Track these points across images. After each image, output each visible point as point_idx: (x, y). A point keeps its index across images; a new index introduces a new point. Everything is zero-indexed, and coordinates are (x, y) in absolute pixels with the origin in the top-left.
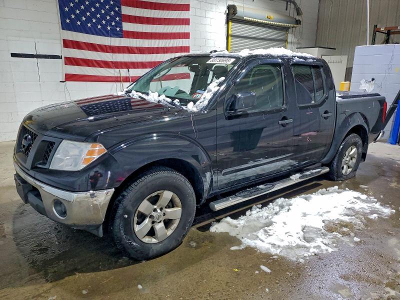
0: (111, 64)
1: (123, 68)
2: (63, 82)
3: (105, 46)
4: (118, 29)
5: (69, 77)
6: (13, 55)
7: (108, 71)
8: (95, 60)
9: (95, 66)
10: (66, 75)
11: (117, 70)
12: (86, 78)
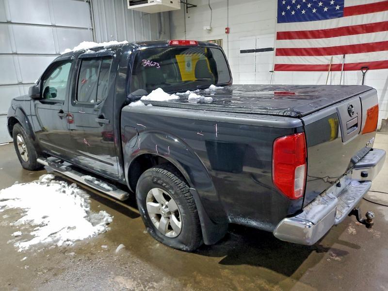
0: (322, 50)
1: (337, 54)
2: (272, 71)
3: (318, 31)
4: (338, 7)
5: (279, 68)
6: (242, 52)
7: (317, 59)
8: (304, 49)
9: (303, 55)
10: (276, 65)
11: (329, 57)
12: (293, 68)
